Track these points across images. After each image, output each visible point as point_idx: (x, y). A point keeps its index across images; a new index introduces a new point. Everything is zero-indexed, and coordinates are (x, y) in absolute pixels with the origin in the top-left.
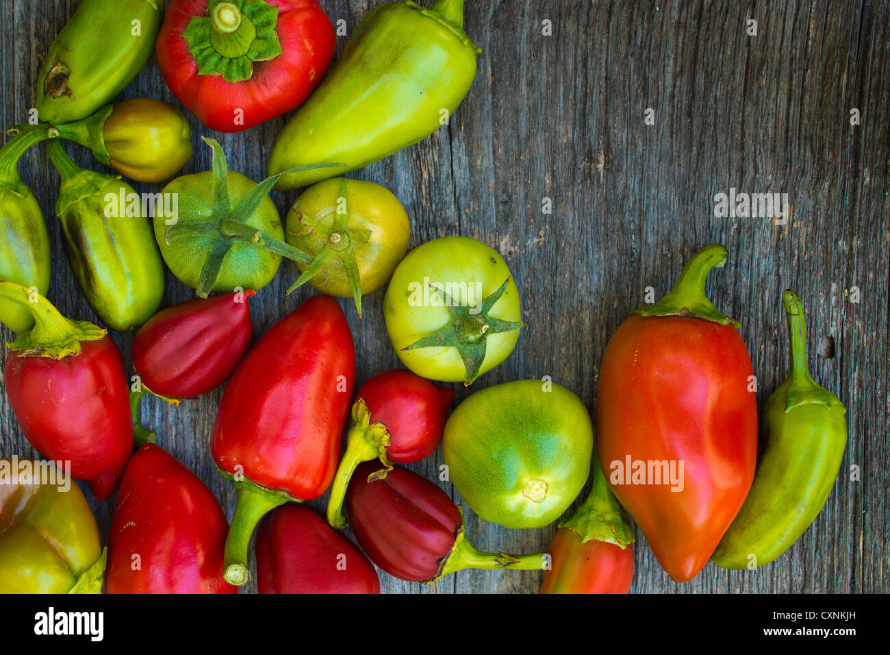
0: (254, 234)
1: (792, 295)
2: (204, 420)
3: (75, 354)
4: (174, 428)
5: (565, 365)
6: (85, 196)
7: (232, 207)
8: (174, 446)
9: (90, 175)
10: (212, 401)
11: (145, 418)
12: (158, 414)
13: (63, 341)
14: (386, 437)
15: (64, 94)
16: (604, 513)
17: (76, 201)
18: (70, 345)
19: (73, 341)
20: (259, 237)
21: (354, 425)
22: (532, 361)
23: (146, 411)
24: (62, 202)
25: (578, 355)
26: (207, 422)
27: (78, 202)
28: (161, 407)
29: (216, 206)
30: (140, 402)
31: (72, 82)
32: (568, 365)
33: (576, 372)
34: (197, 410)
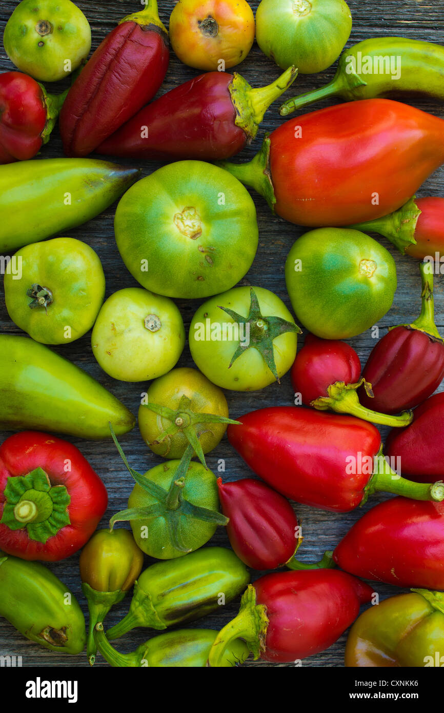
0: (177, 485)
1: (282, 109)
2: (314, 514)
3: (266, 609)
4: (320, 536)
5: (273, 243)
6: (152, 607)
7: (157, 502)
8: (333, 536)
9: (135, 604)
10: (300, 508)
11: (313, 558)
12: (310, 549)
13: (255, 617)
14: (338, 384)
15: (65, 632)
16: (394, 226)
17: (156, 613)
18: (259, 612)
19: (256, 610)
20: (179, 481)
21: (331, 408)
22: (270, 268)
23: (308, 557)
24: (157, 624)
25: (266, 234)
26: (316, 512)
27: (157, 611)
28: (305, 546)
29: (157, 514)
30: (301, 562)
31: (56, 625)
32: (273, 241)
33: (278, 235)
34: (307, 519)
